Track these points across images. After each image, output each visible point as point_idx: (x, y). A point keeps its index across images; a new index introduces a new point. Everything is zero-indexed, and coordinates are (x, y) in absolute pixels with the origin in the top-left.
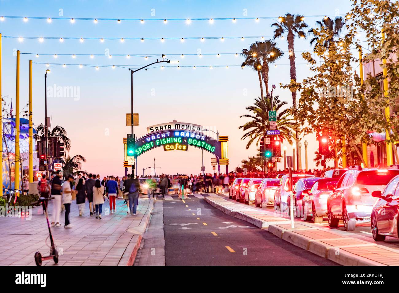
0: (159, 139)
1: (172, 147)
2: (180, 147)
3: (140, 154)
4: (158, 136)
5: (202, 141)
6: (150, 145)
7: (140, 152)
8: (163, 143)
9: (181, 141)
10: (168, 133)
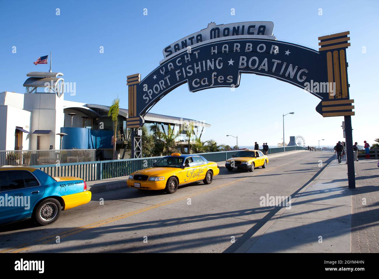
0: (180, 68)
1: (204, 81)
2: (221, 79)
7: (149, 98)
8: (187, 75)
9: (222, 64)
10: (196, 53)
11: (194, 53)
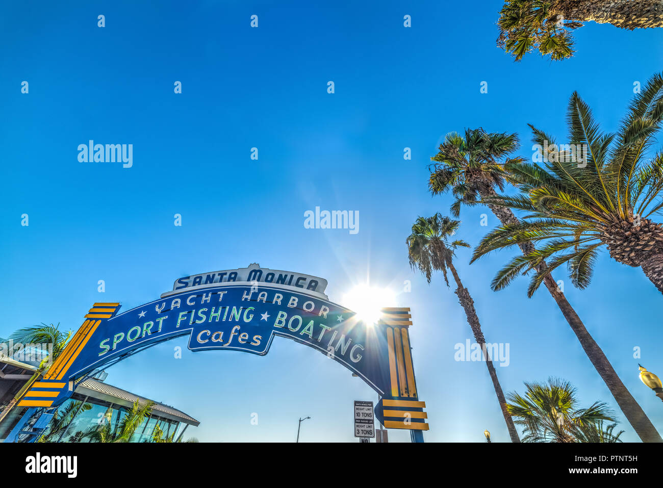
1: (218, 337)
2: (243, 337)
4: (192, 300)
6: (156, 325)
7: (112, 347)
8: (194, 322)
9: (251, 316)
10: (222, 294)
11: (219, 293)
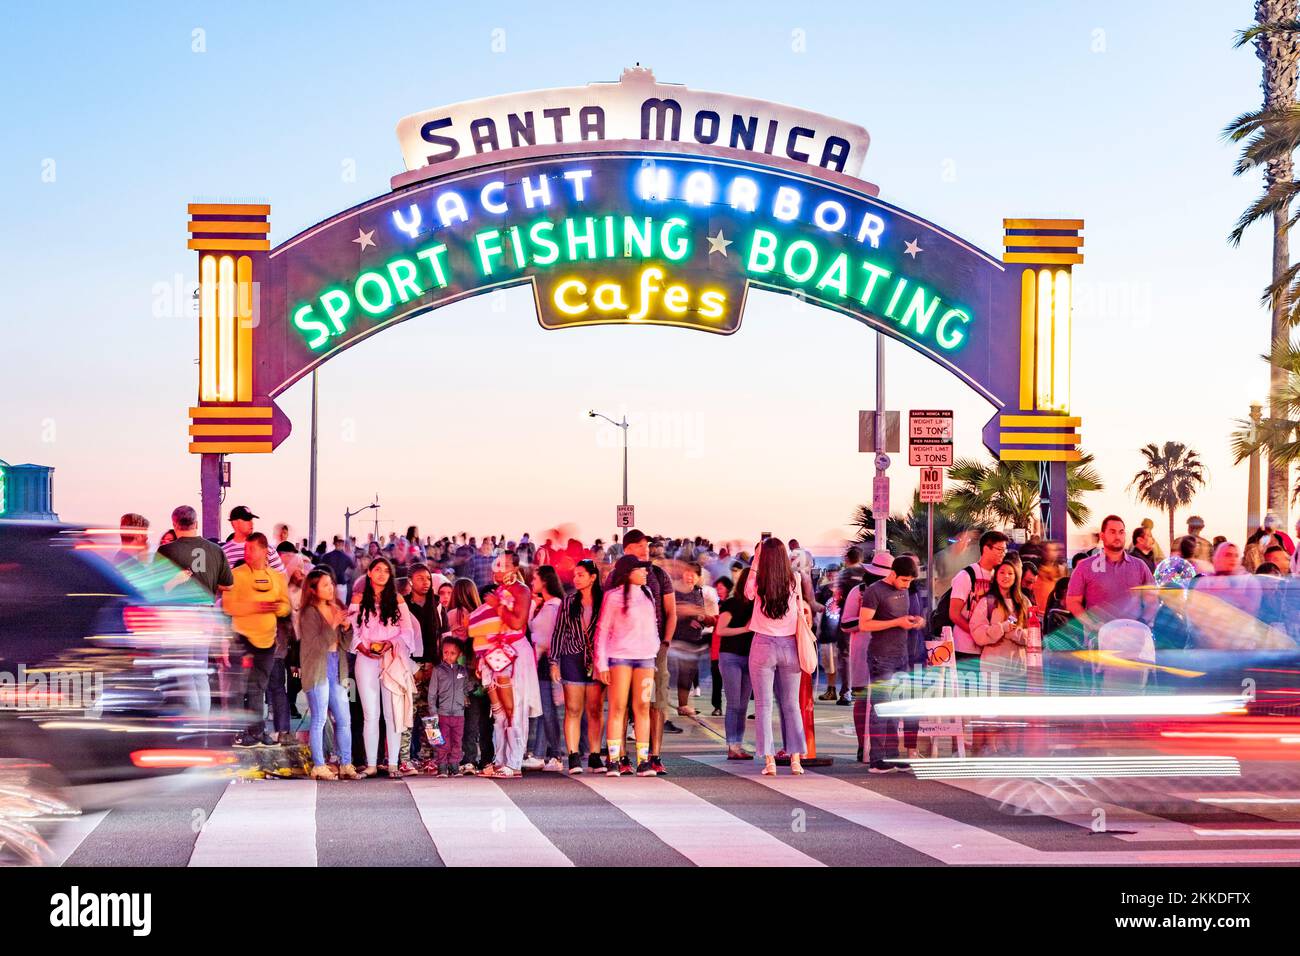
0: (503, 224)
1: (607, 297)
2: (677, 298)
3: (337, 344)
4: (497, 198)
5: (859, 252)
6: (424, 269)
7: (332, 327)
8: (529, 261)
9: (683, 244)
10: (577, 178)
11: (568, 174)
